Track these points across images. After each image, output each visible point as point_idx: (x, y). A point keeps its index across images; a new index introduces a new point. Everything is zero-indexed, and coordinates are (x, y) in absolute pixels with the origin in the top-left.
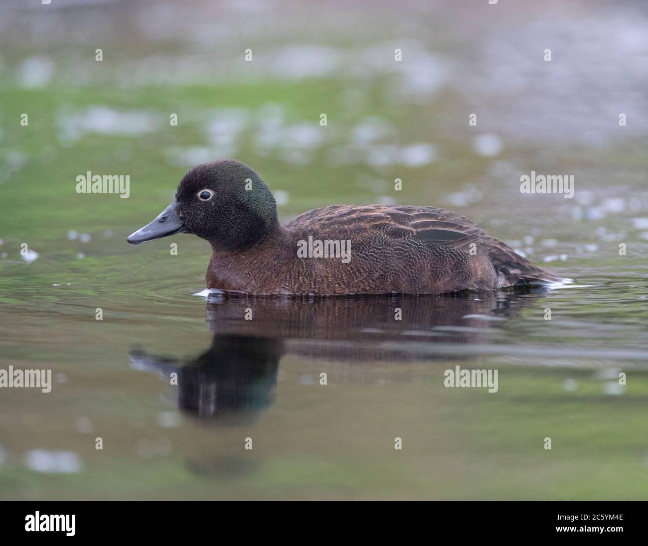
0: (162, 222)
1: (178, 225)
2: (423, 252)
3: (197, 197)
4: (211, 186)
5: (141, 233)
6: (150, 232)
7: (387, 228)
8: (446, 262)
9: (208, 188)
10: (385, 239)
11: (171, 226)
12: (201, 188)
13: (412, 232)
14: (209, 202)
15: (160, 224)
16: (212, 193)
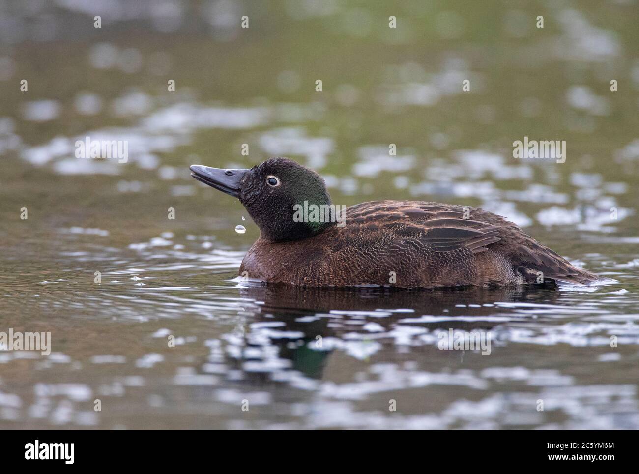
0: (226, 174)
1: (236, 186)
2: (424, 254)
3: (266, 177)
4: (282, 178)
5: (203, 169)
6: (210, 173)
7: (399, 227)
8: (447, 265)
9: (279, 178)
10: (392, 238)
11: (230, 182)
12: (274, 174)
13: (423, 231)
14: (272, 188)
15: (224, 175)
16: (279, 183)
